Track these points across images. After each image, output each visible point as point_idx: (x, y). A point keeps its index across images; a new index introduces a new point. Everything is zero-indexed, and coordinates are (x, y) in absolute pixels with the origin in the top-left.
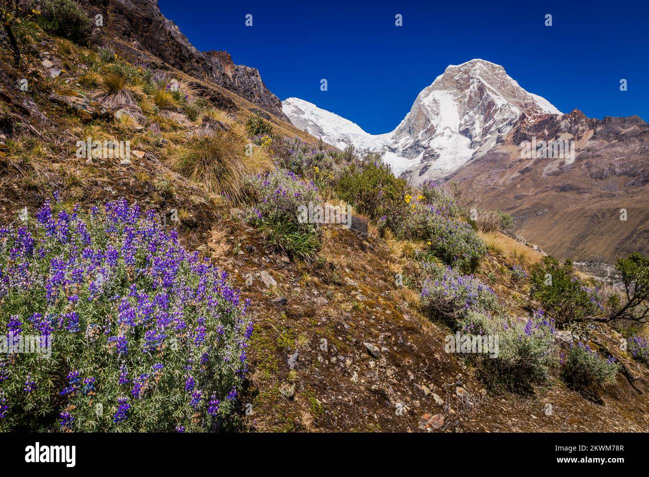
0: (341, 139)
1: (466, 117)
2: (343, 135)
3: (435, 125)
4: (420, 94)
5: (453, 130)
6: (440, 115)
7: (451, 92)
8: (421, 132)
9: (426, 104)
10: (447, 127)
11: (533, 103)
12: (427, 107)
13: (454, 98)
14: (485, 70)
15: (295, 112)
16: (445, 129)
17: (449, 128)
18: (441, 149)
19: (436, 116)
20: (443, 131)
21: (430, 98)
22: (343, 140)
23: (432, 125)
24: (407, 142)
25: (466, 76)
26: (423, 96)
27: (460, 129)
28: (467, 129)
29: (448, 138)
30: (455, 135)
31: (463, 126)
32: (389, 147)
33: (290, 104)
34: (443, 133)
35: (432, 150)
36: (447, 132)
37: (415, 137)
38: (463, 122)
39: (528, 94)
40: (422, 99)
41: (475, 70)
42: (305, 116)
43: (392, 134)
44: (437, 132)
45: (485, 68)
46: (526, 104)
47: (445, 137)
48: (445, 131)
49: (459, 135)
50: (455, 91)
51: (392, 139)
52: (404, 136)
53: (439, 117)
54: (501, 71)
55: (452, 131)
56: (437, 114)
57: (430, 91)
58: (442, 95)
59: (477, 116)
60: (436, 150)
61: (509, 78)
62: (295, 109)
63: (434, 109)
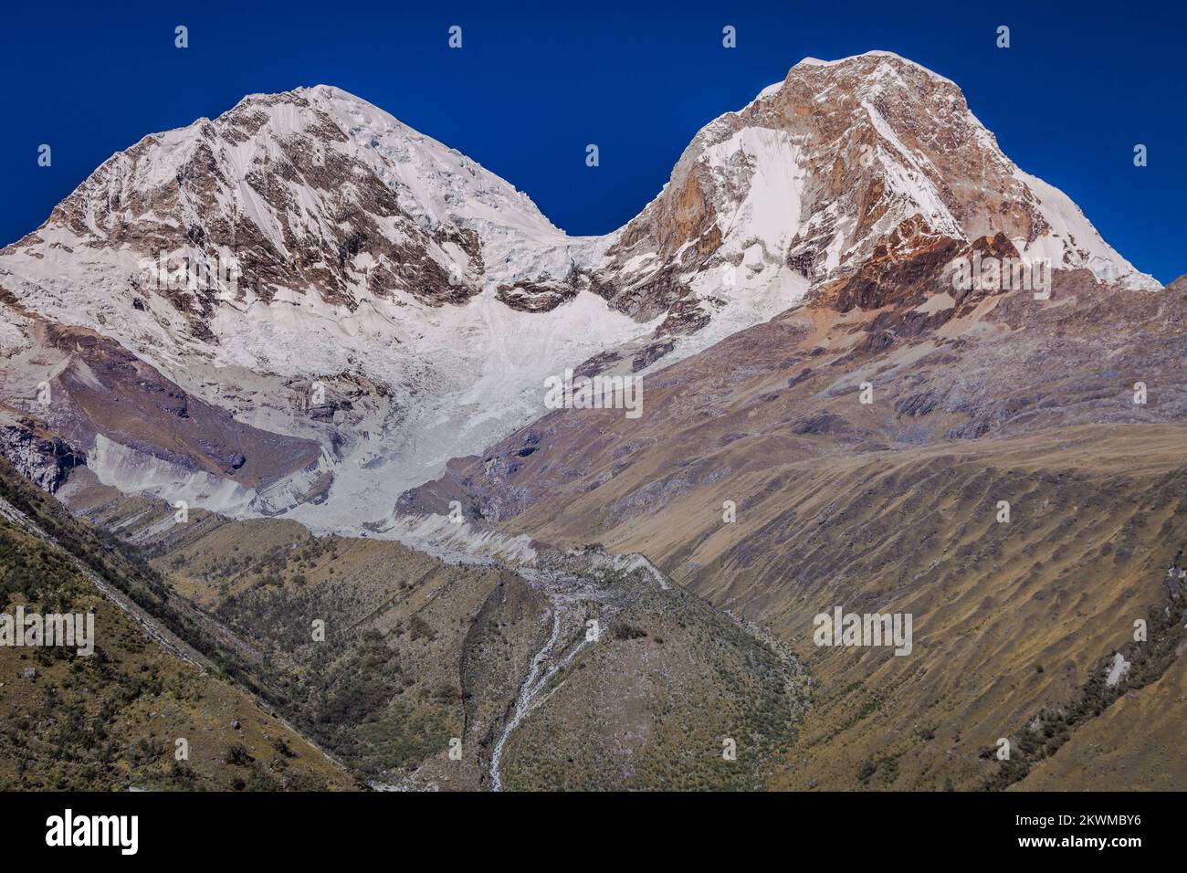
0: (449, 232)
1: (817, 219)
2: (459, 221)
3: (724, 230)
4: (703, 130)
5: (772, 251)
6: (746, 202)
7: (797, 137)
8: (687, 245)
9: (714, 163)
10: (756, 241)
11: (1026, 205)
12: (714, 173)
13: (802, 157)
14: (900, 89)
15: (316, 132)
16: (748, 245)
17: (763, 244)
18: (721, 303)
19: (734, 204)
20: (740, 251)
21: (731, 147)
22: (455, 238)
23: (716, 229)
24: (645, 271)
25: (845, 97)
26: (709, 136)
27: (793, 251)
28: (808, 253)
29: (749, 272)
30: (774, 267)
31: (803, 245)
32: (592, 278)
33: (305, 103)
34: (741, 257)
35: (694, 302)
36: (754, 255)
37: (667, 257)
38: (804, 232)
39: (1019, 175)
40: (705, 144)
41: (872, 83)
42: (347, 149)
43: (612, 239)
44: (722, 252)
45: (900, 82)
46: (1005, 204)
47: (743, 270)
48: (747, 252)
49: (785, 268)
50: (810, 136)
51: (609, 254)
52: (643, 251)
53: (743, 205)
54: (952, 98)
55: (767, 255)
56: (740, 199)
57: (736, 127)
58: (768, 143)
59: (844, 219)
60: (702, 305)
61: (972, 120)
62: (318, 124)
63: (735, 181)
